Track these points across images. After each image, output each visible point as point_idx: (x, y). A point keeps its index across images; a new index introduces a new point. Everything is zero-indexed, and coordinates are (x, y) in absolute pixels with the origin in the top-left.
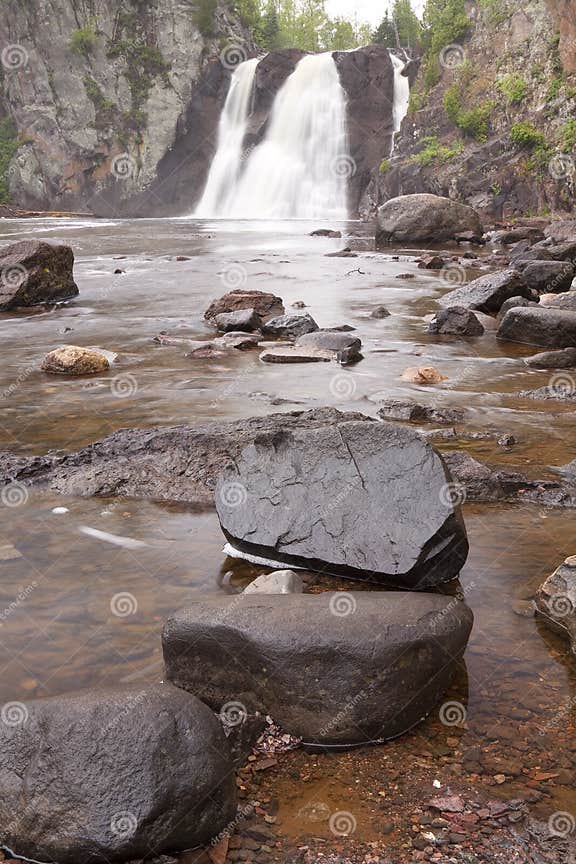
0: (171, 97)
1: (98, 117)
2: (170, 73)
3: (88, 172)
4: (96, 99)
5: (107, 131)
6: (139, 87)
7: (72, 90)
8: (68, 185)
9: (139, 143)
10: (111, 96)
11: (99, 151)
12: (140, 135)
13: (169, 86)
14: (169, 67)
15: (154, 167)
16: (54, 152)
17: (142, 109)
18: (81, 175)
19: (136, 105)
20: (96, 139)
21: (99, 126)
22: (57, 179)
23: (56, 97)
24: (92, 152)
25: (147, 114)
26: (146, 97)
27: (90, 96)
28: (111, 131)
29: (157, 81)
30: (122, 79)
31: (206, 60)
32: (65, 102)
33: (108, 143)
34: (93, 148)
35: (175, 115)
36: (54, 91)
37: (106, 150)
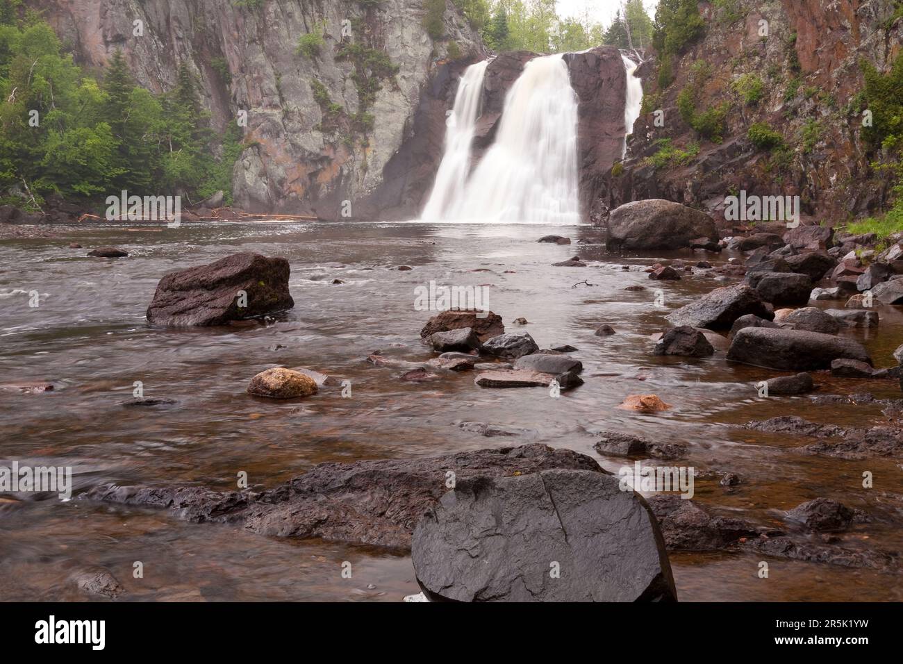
0: (398, 99)
1: (324, 120)
2: (398, 76)
3: (313, 175)
4: (323, 102)
5: (333, 134)
6: (367, 91)
7: (298, 93)
8: (293, 188)
9: (365, 146)
10: (338, 99)
11: (324, 154)
12: (366, 139)
13: (396, 89)
14: (397, 70)
15: (380, 171)
16: (280, 155)
17: (370, 112)
18: (306, 178)
19: (363, 107)
20: (321, 142)
21: (325, 129)
22: (282, 182)
23: (283, 100)
24: (318, 155)
25: (374, 117)
26: (374, 100)
27: (317, 98)
28: (337, 133)
29: (385, 85)
30: (349, 82)
31: (434, 63)
32: (292, 104)
33: (333, 146)
34: (318, 150)
35: (402, 119)
36: (280, 95)
37: (332, 151)
